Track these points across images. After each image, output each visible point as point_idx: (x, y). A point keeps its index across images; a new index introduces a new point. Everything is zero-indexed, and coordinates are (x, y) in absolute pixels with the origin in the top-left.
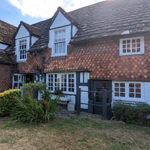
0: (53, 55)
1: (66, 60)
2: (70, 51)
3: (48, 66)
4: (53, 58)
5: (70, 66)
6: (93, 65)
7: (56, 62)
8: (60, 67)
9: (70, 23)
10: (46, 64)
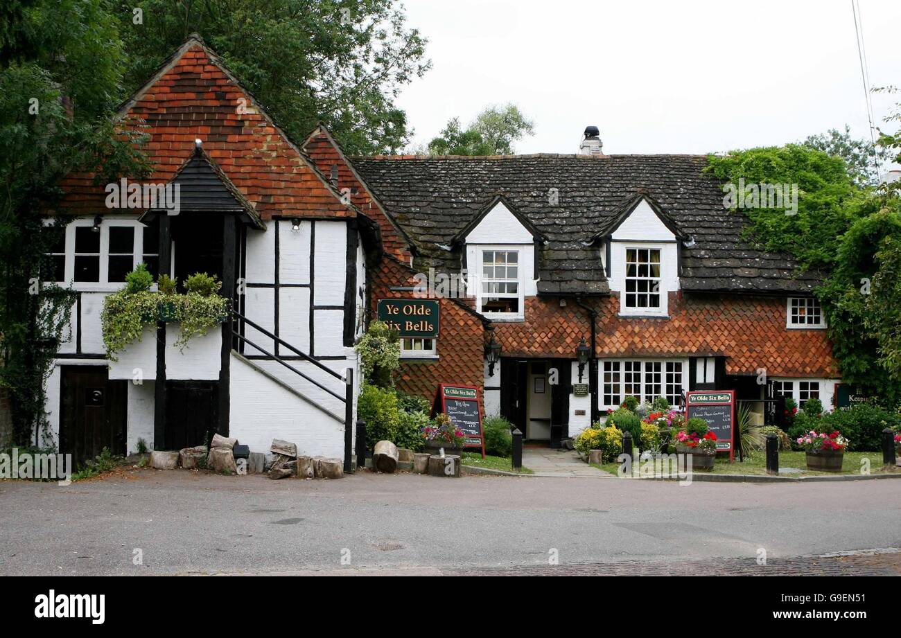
0: (625, 311)
1: (666, 329)
2: (676, 306)
3: (607, 340)
4: (625, 318)
5: (675, 343)
6: (733, 343)
7: (637, 329)
9: (672, 237)
10: (602, 333)
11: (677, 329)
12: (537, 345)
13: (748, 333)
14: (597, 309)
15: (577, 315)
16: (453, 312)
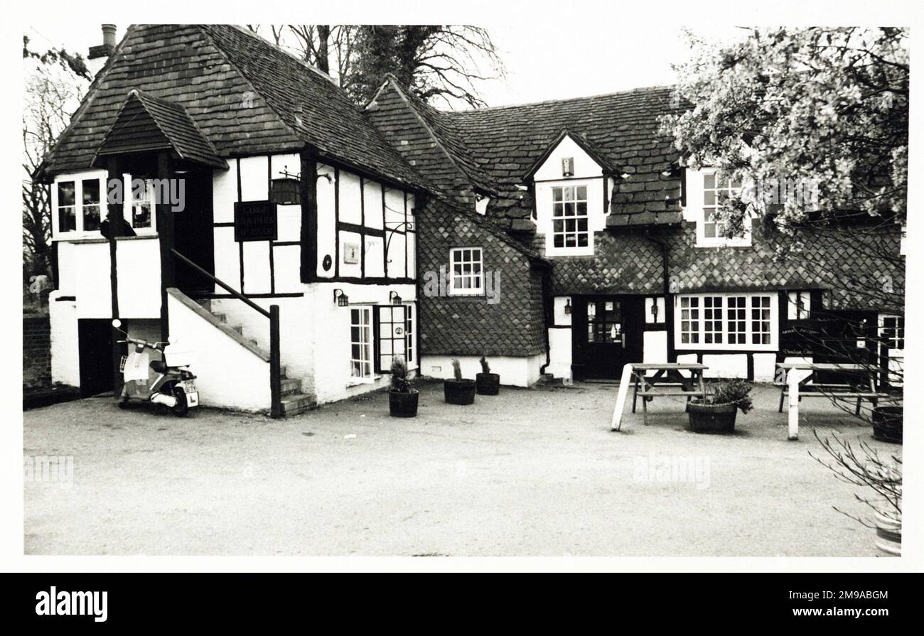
0: (702, 241)
1: (750, 260)
2: (761, 235)
3: (683, 274)
4: (702, 250)
5: (761, 275)
6: (831, 275)
7: (715, 262)
8: (727, 279)
10: (676, 267)
11: (763, 260)
12: (607, 281)
13: (850, 261)
14: (671, 242)
15: (649, 248)
16: (498, 249)
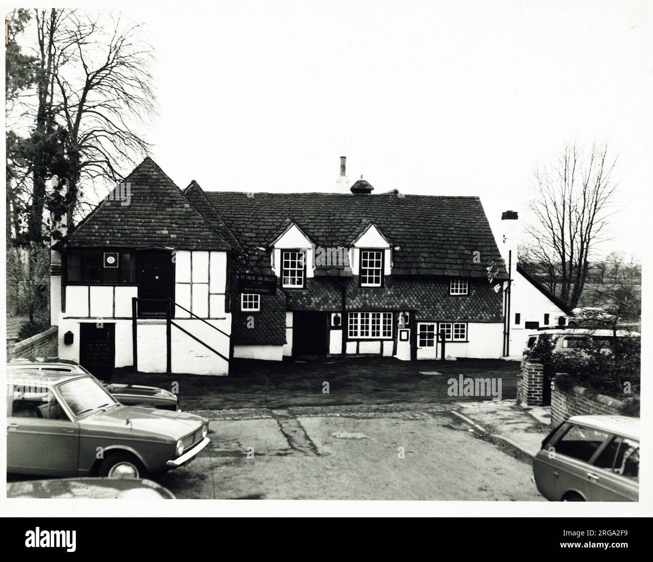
3: (351, 301)
5: (388, 303)
6: (419, 303)
7: (367, 296)
9: (388, 246)
11: (389, 296)
12: (313, 304)
13: (427, 298)
14: (347, 285)
15: (335, 288)
